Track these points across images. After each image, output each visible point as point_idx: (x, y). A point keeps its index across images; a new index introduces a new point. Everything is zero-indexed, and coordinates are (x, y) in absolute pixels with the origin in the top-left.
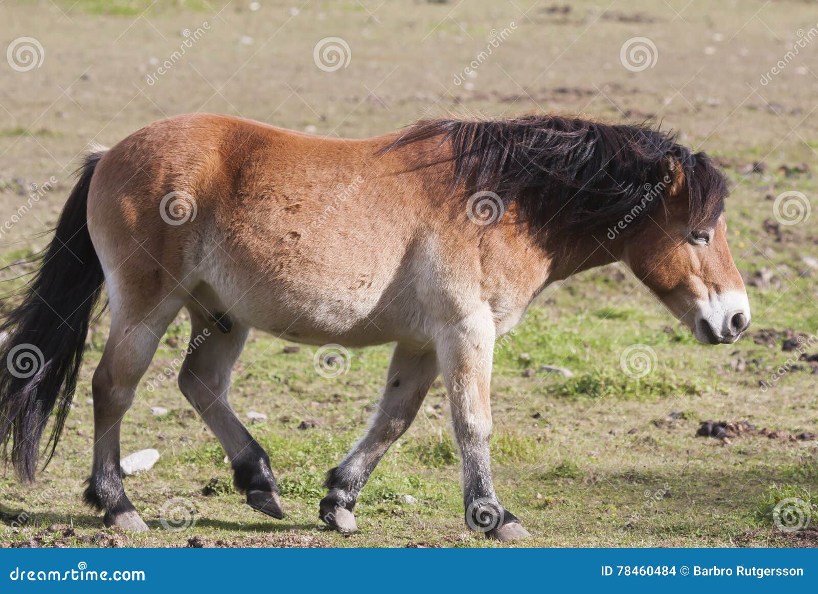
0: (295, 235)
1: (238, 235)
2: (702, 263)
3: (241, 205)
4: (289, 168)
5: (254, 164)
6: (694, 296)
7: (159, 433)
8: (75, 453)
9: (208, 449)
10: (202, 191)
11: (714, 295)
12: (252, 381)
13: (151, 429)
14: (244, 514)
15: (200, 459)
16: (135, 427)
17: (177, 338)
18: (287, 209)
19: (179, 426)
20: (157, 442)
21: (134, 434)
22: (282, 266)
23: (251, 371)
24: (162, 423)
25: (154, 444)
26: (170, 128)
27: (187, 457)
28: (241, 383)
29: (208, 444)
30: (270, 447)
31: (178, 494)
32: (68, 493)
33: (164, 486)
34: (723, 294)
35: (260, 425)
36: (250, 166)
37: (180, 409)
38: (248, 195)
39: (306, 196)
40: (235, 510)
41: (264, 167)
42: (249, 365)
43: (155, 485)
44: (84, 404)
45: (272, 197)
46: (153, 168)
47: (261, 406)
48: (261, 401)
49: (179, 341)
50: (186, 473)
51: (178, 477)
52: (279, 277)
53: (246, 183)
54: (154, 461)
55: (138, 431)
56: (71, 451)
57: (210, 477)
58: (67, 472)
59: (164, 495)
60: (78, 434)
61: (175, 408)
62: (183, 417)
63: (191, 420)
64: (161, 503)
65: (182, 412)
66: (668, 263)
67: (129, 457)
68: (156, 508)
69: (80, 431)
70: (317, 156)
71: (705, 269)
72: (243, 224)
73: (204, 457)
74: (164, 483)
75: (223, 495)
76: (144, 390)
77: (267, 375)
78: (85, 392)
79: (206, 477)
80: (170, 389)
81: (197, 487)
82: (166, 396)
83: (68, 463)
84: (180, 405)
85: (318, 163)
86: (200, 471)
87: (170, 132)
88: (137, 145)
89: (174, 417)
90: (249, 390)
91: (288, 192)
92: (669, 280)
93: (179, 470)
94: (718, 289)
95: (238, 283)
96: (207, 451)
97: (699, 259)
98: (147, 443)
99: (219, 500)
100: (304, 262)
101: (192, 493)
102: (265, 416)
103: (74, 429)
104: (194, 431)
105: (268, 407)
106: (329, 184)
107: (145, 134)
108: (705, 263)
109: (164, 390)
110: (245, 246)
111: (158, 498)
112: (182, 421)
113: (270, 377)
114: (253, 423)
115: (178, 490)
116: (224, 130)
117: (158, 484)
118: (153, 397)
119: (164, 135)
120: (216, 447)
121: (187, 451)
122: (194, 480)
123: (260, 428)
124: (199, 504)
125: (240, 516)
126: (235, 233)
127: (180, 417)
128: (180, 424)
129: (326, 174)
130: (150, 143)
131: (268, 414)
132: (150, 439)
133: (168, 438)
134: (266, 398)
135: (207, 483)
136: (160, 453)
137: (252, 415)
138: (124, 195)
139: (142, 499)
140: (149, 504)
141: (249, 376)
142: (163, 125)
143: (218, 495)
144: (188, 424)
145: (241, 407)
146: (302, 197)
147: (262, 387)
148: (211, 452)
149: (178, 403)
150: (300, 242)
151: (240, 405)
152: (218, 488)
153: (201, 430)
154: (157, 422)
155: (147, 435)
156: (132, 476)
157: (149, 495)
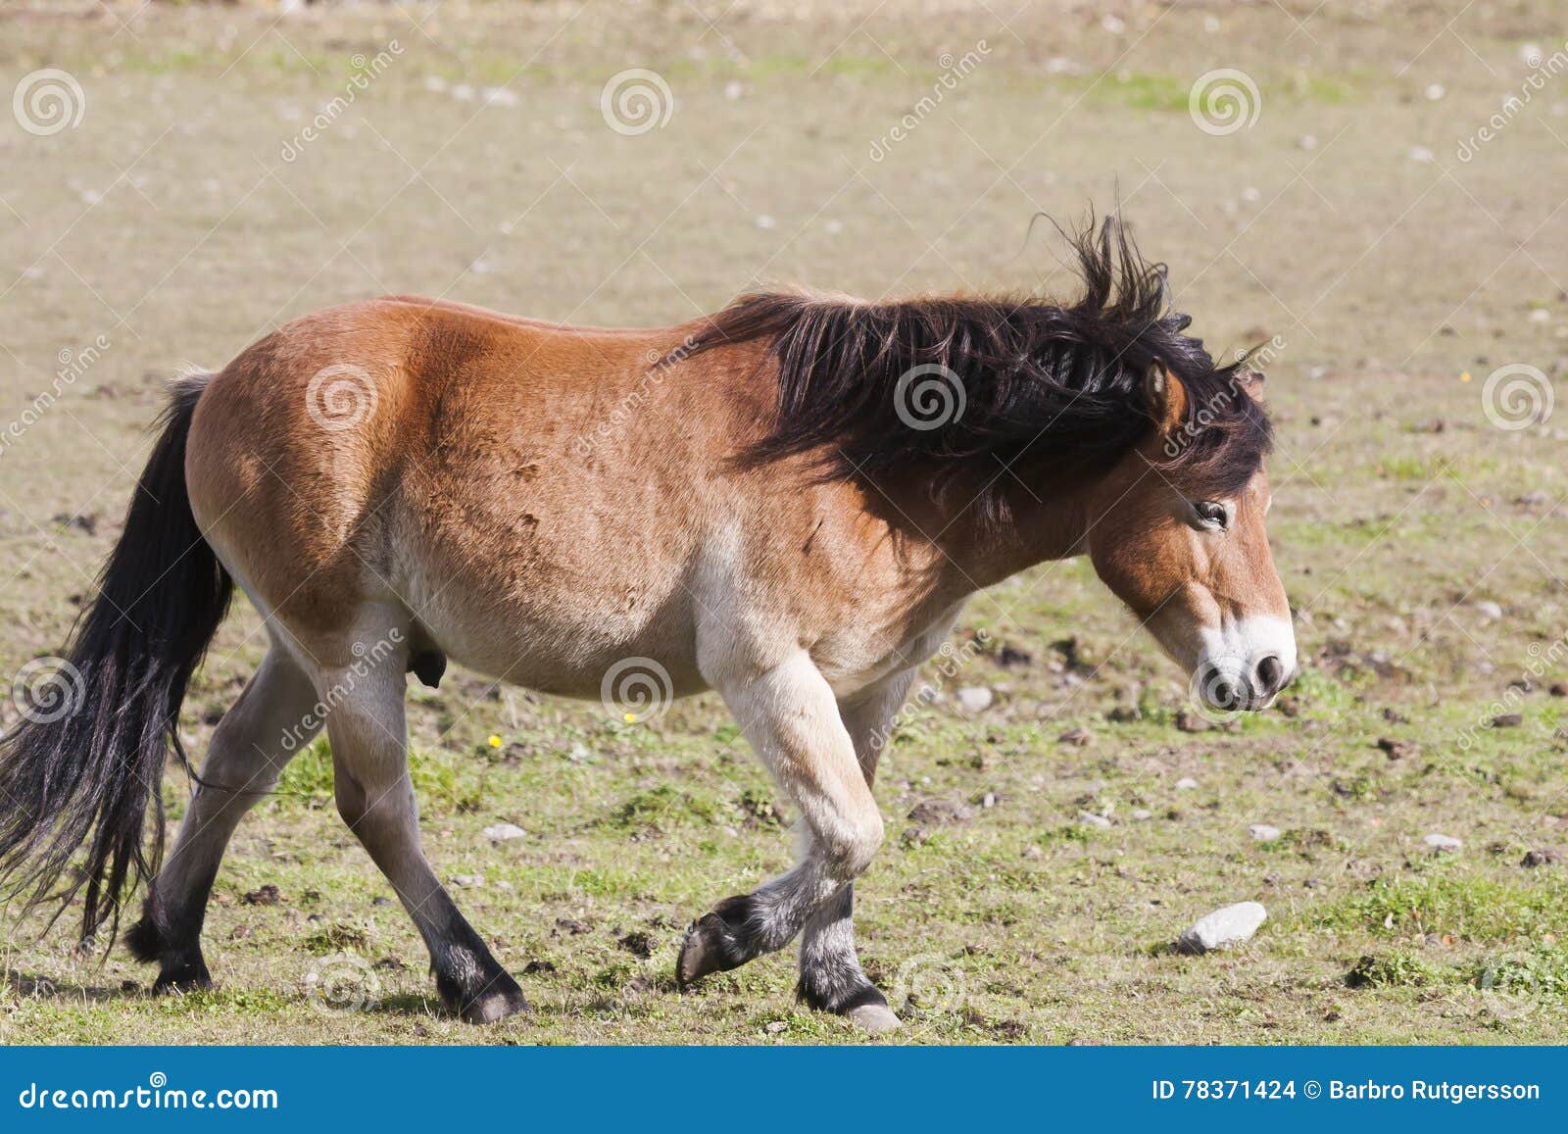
0: (530, 519)
1: (443, 522)
2: (1212, 562)
3: (445, 466)
4: (518, 396)
5: (461, 389)
6: (1196, 620)
7: (1265, 873)
8: (1113, 908)
9: (1355, 903)
10: (380, 441)
11: (1231, 620)
12: (1434, 777)
13: (1251, 866)
14: (1422, 1022)
15: (1342, 920)
16: (1222, 861)
17: (1296, 699)
18: (518, 473)
19: (1302, 860)
20: (1261, 889)
21: (1220, 874)
22: (513, 578)
23: (1431, 760)
24: (1271, 853)
25: (1256, 893)
26: (316, 333)
27: (1317, 917)
28: (1414, 782)
29: (1355, 893)
30: (1470, 898)
31: (1301, 985)
32: (1101, 981)
33: (1277, 970)
34: (1246, 621)
35: (1451, 858)
36: (456, 394)
37: (1304, 829)
38: (454, 448)
39: (546, 447)
40: (1406, 1014)
41: (478, 397)
42: (1427, 750)
43: (1260, 968)
44: (1128, 819)
45: (493, 452)
46: (293, 406)
47: (1451, 824)
48: (1452, 816)
49: (1301, 703)
50: (1315, 947)
51: (1301, 953)
52: (511, 596)
53: (450, 426)
54: (1258, 924)
55: (1226, 870)
56: (1106, 905)
57: (1361, 954)
58: (1099, 942)
59: (1275, 985)
60: (1118, 874)
61: (1296, 826)
62: (1308, 844)
63: (1324, 849)
64: (1271, 1001)
65: (1306, 834)
66: (1151, 557)
67: (1211, 916)
68: (1261, 1011)
69: (1122, 868)
70: (566, 371)
71: (1218, 574)
72: (452, 502)
73: (1347, 916)
74: (1276, 964)
75: (1384, 988)
76: (1237, 796)
77: (1462, 768)
78: (1131, 797)
79: (1351, 954)
80: (1284, 792)
81: (1336, 972)
82: (1277, 806)
83: (1100, 927)
84: (1302, 821)
85: (565, 384)
86: (1340, 943)
87: (318, 341)
88: (261, 366)
89: (1292, 844)
90: (1428, 795)
91: (518, 441)
92: (1153, 588)
93: (1303, 940)
94: (1237, 610)
95: (450, 609)
96: (1353, 907)
97: (1209, 555)
98: (1244, 891)
99: (1377, 995)
100: (546, 569)
101: (1328, 983)
102: (1458, 843)
103: (1111, 864)
104: (1329, 869)
105: (1464, 825)
106: (580, 423)
107: (274, 347)
108: (1218, 562)
109: (1273, 793)
110: (455, 543)
111: (1265, 992)
112: (1306, 850)
113: (1468, 770)
114: (1437, 856)
115: (1302, 977)
116: (412, 330)
117: (1266, 967)
118: (1253, 806)
119: (307, 346)
120: (1370, 899)
121: (1318, 905)
122: (1329, 959)
123: (1449, 864)
124: (1339, 1003)
125: (1416, 1025)
126: (438, 517)
127: (1304, 843)
128: (1304, 855)
129: (577, 404)
130: (283, 362)
131: (1464, 839)
132: (1250, 884)
133: (1282, 883)
134: (1460, 809)
135: (1354, 965)
136: (1267, 908)
137: (1435, 840)
138: (244, 457)
139: (1235, 993)
140: (1249, 1003)
141: (1429, 768)
142: (303, 329)
143: (1375, 987)
144: (1317, 856)
145: (1416, 826)
146: (539, 451)
147: (1454, 789)
148: (1361, 909)
149: (1299, 817)
150: (539, 532)
151: (1412, 821)
152: (1374, 973)
153: (1343, 868)
154: (1261, 852)
155: (1243, 876)
156: (1217, 951)
157: (1249, 986)
